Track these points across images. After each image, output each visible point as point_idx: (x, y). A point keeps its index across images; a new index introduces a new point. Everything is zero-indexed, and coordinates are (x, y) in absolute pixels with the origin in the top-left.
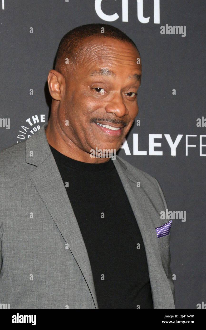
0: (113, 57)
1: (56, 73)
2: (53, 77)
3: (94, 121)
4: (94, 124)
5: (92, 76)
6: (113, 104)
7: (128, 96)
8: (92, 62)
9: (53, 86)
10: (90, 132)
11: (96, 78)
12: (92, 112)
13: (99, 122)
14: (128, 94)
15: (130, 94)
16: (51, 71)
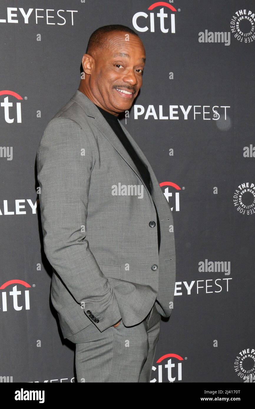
0: (129, 44)
1: (88, 56)
2: (86, 59)
3: (115, 87)
4: (114, 90)
5: (115, 57)
6: (128, 77)
7: (137, 72)
8: (114, 48)
9: (86, 65)
10: (111, 95)
11: (117, 59)
12: (113, 81)
13: (119, 88)
14: (137, 70)
15: (139, 71)
16: (85, 55)
